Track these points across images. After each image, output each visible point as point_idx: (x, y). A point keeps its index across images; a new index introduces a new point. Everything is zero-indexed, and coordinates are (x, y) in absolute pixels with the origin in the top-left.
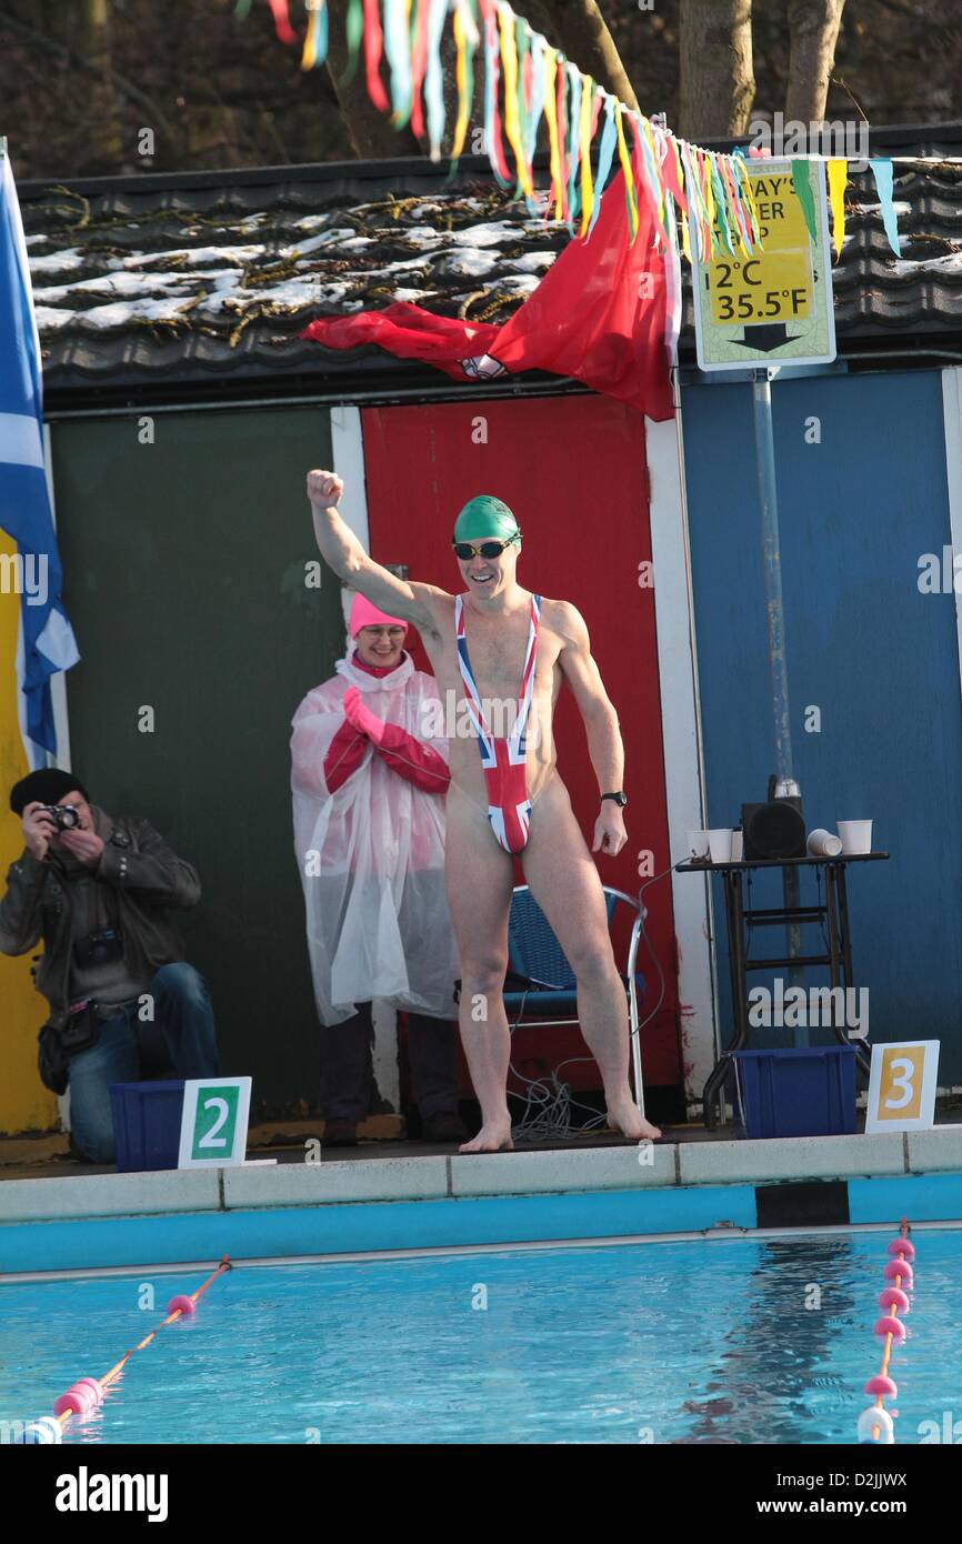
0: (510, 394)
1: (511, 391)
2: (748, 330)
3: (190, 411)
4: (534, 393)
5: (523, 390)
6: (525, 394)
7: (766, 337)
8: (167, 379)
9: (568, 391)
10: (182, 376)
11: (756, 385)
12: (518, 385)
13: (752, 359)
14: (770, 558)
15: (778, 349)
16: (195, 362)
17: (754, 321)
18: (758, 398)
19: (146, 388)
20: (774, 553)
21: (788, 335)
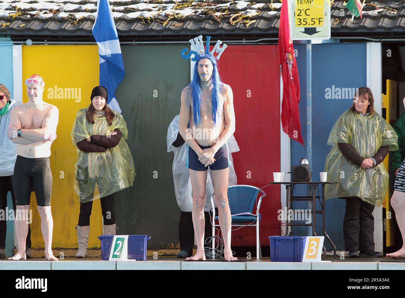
0: (242, 44)
1: (242, 43)
2: (306, 29)
3: (150, 44)
4: (249, 44)
5: (246, 43)
6: (246, 44)
7: (310, 31)
8: (144, 34)
9: (259, 44)
10: (148, 34)
11: (307, 45)
12: (244, 41)
13: (306, 37)
14: (308, 95)
15: (314, 35)
16: (152, 30)
17: (307, 26)
18: (307, 48)
19: (139, 36)
20: (310, 93)
21: (317, 31)
